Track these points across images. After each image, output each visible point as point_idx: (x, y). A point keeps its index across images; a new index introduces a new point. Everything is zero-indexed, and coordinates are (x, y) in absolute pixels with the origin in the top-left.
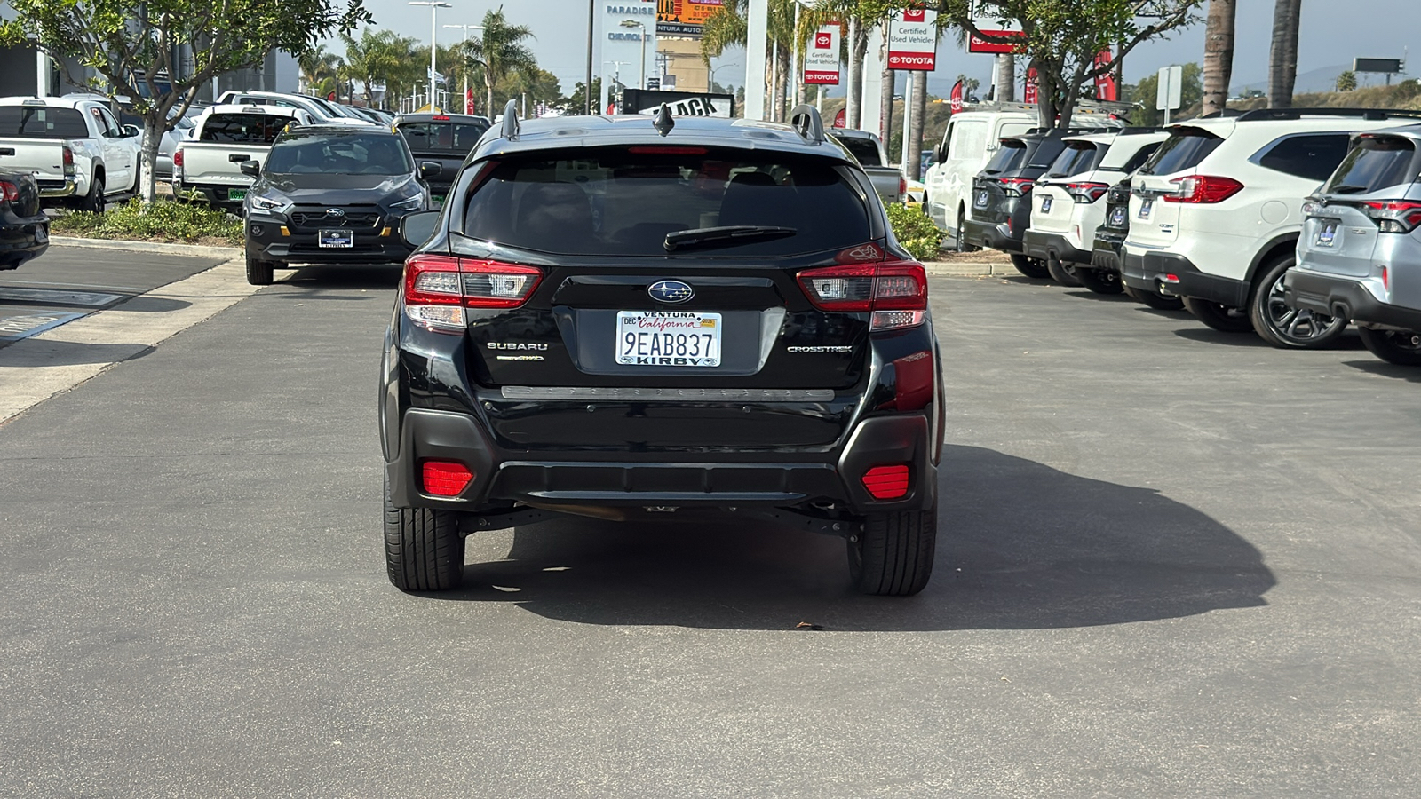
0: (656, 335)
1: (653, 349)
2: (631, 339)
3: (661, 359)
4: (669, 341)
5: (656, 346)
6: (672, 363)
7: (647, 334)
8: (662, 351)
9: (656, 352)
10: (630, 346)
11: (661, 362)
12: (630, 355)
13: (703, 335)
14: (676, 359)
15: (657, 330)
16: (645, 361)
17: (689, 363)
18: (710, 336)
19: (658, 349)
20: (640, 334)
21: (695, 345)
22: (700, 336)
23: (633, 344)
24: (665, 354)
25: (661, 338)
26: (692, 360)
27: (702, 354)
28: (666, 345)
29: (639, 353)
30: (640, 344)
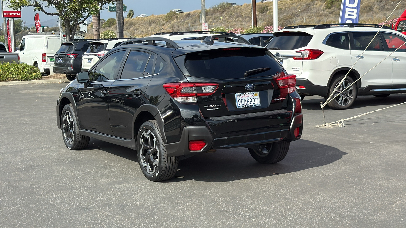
0: (245, 99)
1: (245, 103)
2: (239, 101)
3: (247, 105)
4: (248, 101)
5: (245, 102)
6: (250, 106)
7: (243, 99)
8: (247, 104)
9: (246, 104)
10: (239, 103)
11: (247, 106)
12: (240, 105)
13: (256, 98)
14: (251, 105)
15: (245, 98)
16: (244, 106)
17: (254, 106)
18: (257, 98)
19: (246, 103)
20: (241, 99)
21: (254, 101)
22: (255, 98)
23: (240, 102)
24: (248, 104)
25: (246, 100)
26: (254, 105)
27: (256, 104)
28: (248, 102)
29: (242, 105)
30: (242, 102)
